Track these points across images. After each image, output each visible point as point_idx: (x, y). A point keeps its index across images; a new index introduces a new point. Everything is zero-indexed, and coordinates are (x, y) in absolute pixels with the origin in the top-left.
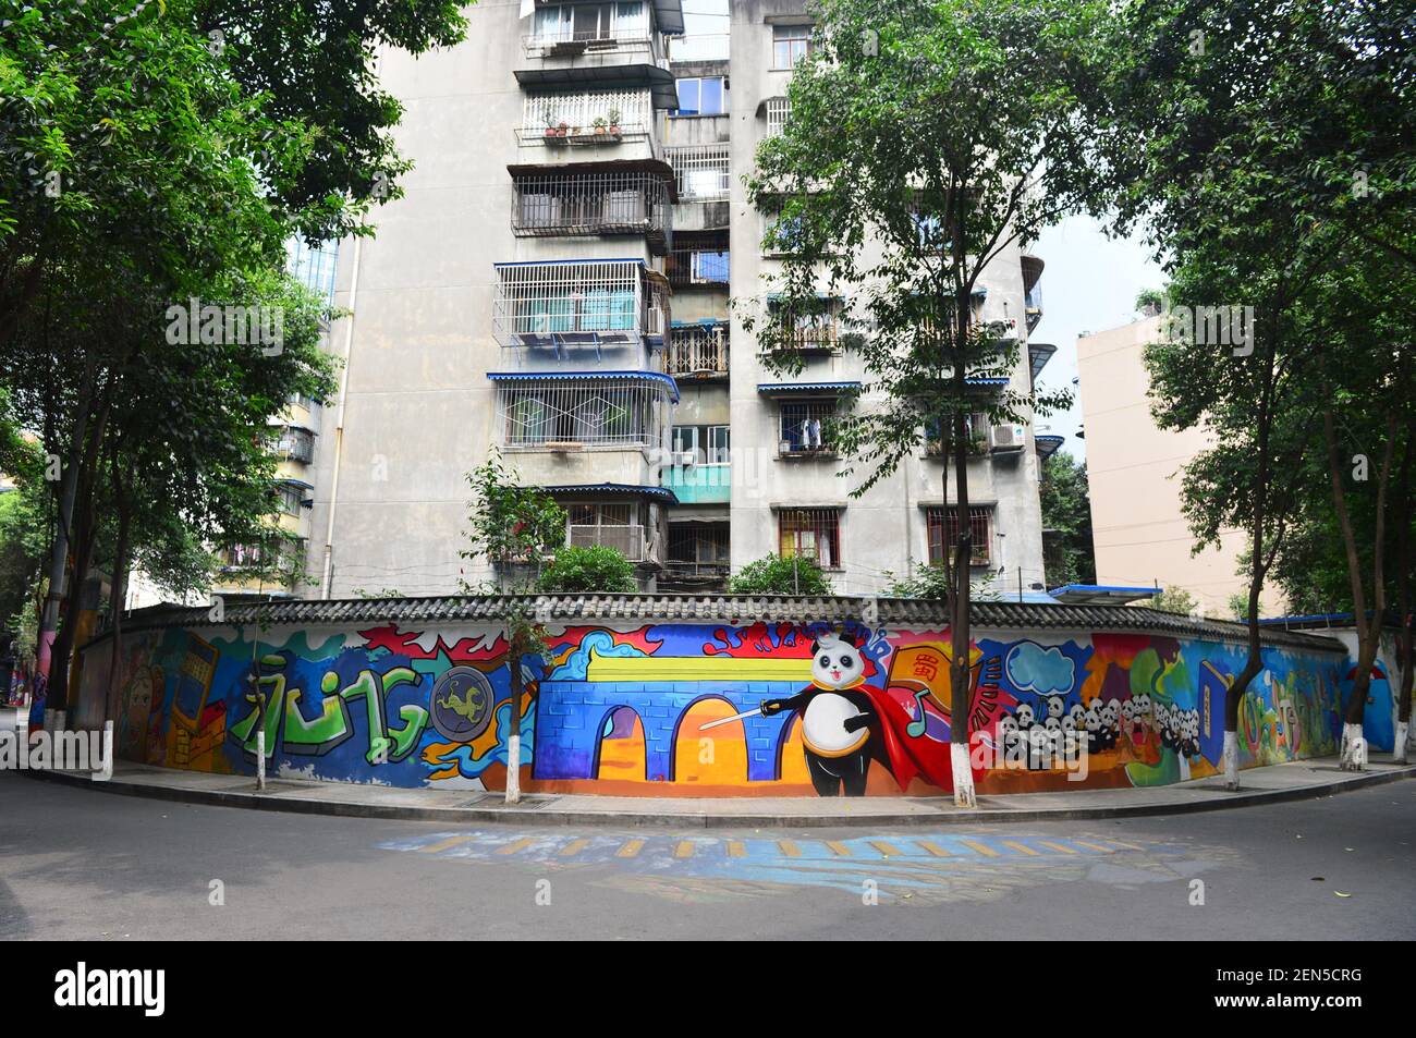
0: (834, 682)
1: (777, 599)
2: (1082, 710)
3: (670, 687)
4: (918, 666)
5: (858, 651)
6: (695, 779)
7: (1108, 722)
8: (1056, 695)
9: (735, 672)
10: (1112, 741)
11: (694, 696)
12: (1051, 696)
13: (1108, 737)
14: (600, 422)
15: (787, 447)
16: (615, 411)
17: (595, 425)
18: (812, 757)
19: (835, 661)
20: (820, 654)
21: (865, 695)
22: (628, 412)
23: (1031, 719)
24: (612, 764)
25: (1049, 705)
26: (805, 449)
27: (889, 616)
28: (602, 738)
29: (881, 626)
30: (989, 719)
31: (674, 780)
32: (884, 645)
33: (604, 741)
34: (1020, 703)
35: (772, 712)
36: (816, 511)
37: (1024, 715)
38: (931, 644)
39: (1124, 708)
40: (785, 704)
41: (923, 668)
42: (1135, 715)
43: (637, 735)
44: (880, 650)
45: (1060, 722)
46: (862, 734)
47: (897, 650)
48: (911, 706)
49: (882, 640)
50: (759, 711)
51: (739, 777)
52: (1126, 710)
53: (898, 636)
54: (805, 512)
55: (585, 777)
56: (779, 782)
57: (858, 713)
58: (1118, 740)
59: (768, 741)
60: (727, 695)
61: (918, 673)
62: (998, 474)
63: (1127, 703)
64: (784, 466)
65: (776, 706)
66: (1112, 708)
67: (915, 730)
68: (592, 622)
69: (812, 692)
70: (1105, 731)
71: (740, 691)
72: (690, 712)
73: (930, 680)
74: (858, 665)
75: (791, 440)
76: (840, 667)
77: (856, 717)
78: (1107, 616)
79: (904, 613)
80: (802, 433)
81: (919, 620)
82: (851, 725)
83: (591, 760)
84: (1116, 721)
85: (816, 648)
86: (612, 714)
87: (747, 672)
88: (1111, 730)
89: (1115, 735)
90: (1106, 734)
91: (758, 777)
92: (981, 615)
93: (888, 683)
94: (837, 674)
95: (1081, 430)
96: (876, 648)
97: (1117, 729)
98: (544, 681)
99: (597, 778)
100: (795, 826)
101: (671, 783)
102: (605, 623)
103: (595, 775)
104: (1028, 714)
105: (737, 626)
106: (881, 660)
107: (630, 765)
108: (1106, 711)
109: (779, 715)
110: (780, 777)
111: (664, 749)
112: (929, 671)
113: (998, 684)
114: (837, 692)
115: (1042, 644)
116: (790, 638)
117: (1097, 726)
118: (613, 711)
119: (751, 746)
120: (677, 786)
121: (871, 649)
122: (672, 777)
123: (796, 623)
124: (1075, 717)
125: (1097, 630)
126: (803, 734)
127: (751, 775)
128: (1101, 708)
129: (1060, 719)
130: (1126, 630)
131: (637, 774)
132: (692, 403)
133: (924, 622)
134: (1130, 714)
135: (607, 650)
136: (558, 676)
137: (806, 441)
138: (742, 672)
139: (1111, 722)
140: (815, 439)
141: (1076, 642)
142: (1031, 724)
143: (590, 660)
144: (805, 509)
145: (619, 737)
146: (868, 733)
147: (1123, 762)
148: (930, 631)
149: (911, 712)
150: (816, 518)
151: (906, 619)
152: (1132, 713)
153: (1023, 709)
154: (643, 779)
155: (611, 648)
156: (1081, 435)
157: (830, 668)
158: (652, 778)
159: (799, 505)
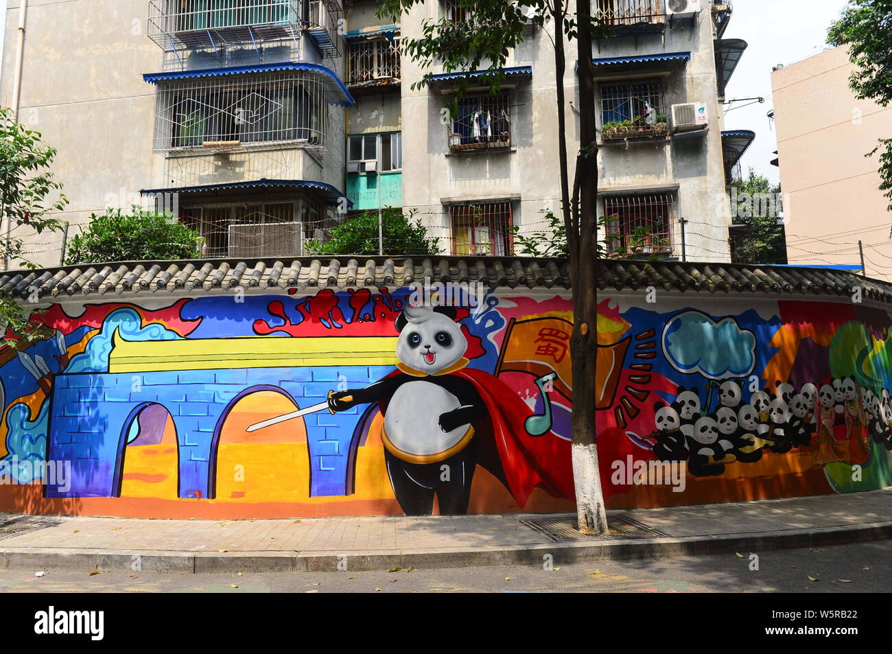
0: (426, 366)
1: (353, 261)
2: (767, 397)
3: (209, 376)
4: (541, 343)
5: (459, 325)
6: (241, 494)
7: (800, 412)
8: (730, 379)
9: (295, 356)
10: (807, 435)
11: (241, 388)
12: (723, 381)
13: (801, 431)
14: (257, 118)
15: (456, 141)
16: (271, 106)
17: (252, 121)
18: (397, 464)
19: (428, 338)
20: (408, 329)
21: (469, 382)
22: (285, 105)
23: (697, 409)
24: (140, 477)
25: (721, 391)
26: (476, 142)
27: (500, 277)
28: (126, 444)
29: (490, 292)
30: (639, 411)
31: (214, 497)
32: (494, 316)
33: (128, 448)
34: (680, 390)
35: (344, 407)
36: (487, 205)
37: (687, 404)
38: (559, 314)
39: (822, 394)
40: (359, 396)
41: (549, 346)
42: (836, 403)
43: (168, 440)
44: (490, 323)
45: (737, 413)
46: (464, 432)
47: (513, 322)
48: (531, 395)
49: (493, 309)
50: (326, 405)
51: (298, 492)
52: (825, 397)
53: (514, 305)
54: (476, 206)
55: (104, 494)
56: (351, 497)
57: (457, 405)
58: (813, 435)
59: (338, 444)
60: (284, 386)
61: (540, 352)
62: (679, 157)
63: (826, 388)
64: (456, 161)
65: (349, 398)
66: (806, 395)
67: (534, 425)
68: (112, 298)
69: (396, 379)
70: (797, 423)
71: (300, 381)
72: (234, 409)
73: (558, 361)
74: (460, 343)
75: (461, 133)
76: (435, 346)
77: (456, 411)
78: (798, 279)
79: (520, 273)
80: (472, 125)
81: (541, 282)
82: (448, 422)
83: (112, 472)
84: (811, 411)
85: (402, 323)
86: (138, 414)
87: (312, 355)
88: (804, 422)
89: (810, 428)
90: (798, 428)
91: (323, 492)
92: (628, 275)
93: (500, 366)
94: (430, 356)
95: (775, 157)
96: (484, 321)
97: (813, 421)
98: (61, 374)
99: (119, 495)
100: (324, 570)
101: (211, 501)
102: (129, 298)
103: (117, 491)
104: (693, 403)
105: (297, 296)
106: (490, 337)
107: (160, 478)
108: (800, 397)
109: (354, 410)
110: (353, 492)
111: (202, 457)
112: (556, 350)
113: (651, 365)
114: (429, 379)
115: (712, 314)
116: (368, 310)
117: (787, 418)
118: (141, 409)
119: (315, 451)
120: (220, 505)
121: (478, 322)
122: (212, 493)
123: (374, 290)
124: (757, 407)
125: (785, 296)
126: (385, 434)
127: (315, 489)
128: (792, 395)
129: (736, 409)
130: (823, 297)
131: (167, 490)
132: (376, 112)
133: (549, 286)
134: (829, 402)
135: (133, 333)
136: (75, 368)
137: (476, 132)
138: (304, 355)
139: (805, 411)
140: (486, 131)
141: (758, 312)
142: (696, 417)
143: (113, 345)
144: (477, 203)
145: (146, 443)
146: (472, 431)
147: (820, 462)
148: (558, 298)
149: (531, 403)
150: (487, 212)
151: (523, 282)
152: (832, 401)
153: (687, 396)
154: (174, 496)
155: (138, 330)
156: (775, 163)
157: (421, 348)
158: (186, 495)
159: (470, 199)
